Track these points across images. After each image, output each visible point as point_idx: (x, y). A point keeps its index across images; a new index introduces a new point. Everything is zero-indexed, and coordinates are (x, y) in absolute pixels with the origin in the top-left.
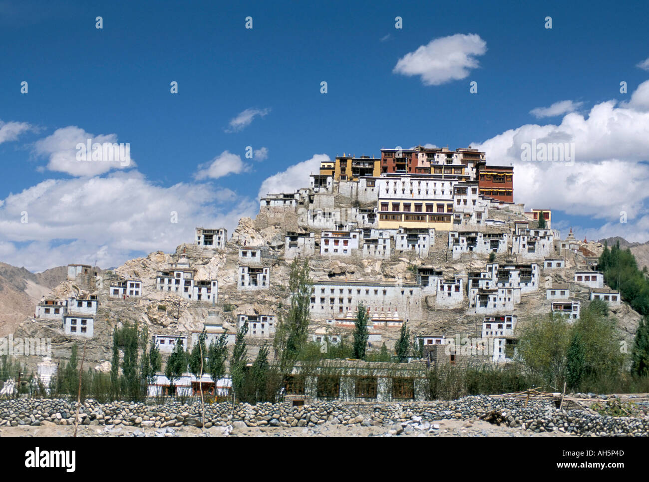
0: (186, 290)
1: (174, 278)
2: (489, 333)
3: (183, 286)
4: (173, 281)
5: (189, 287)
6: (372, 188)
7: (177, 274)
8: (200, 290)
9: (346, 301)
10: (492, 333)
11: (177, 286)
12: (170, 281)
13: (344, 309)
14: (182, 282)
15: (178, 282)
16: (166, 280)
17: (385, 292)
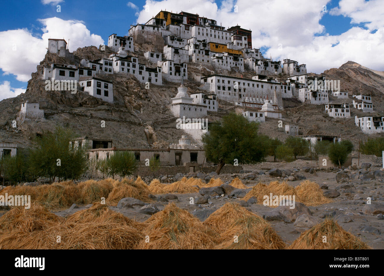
0: (140, 73)
1: (131, 62)
2: (337, 115)
3: (138, 70)
4: (131, 64)
5: (142, 71)
6: (188, 31)
7: (133, 59)
8: (150, 75)
9: (242, 90)
10: (338, 114)
11: (134, 69)
12: (129, 65)
13: (242, 95)
14: (137, 66)
15: (134, 66)
16: (126, 63)
17: (262, 86)
